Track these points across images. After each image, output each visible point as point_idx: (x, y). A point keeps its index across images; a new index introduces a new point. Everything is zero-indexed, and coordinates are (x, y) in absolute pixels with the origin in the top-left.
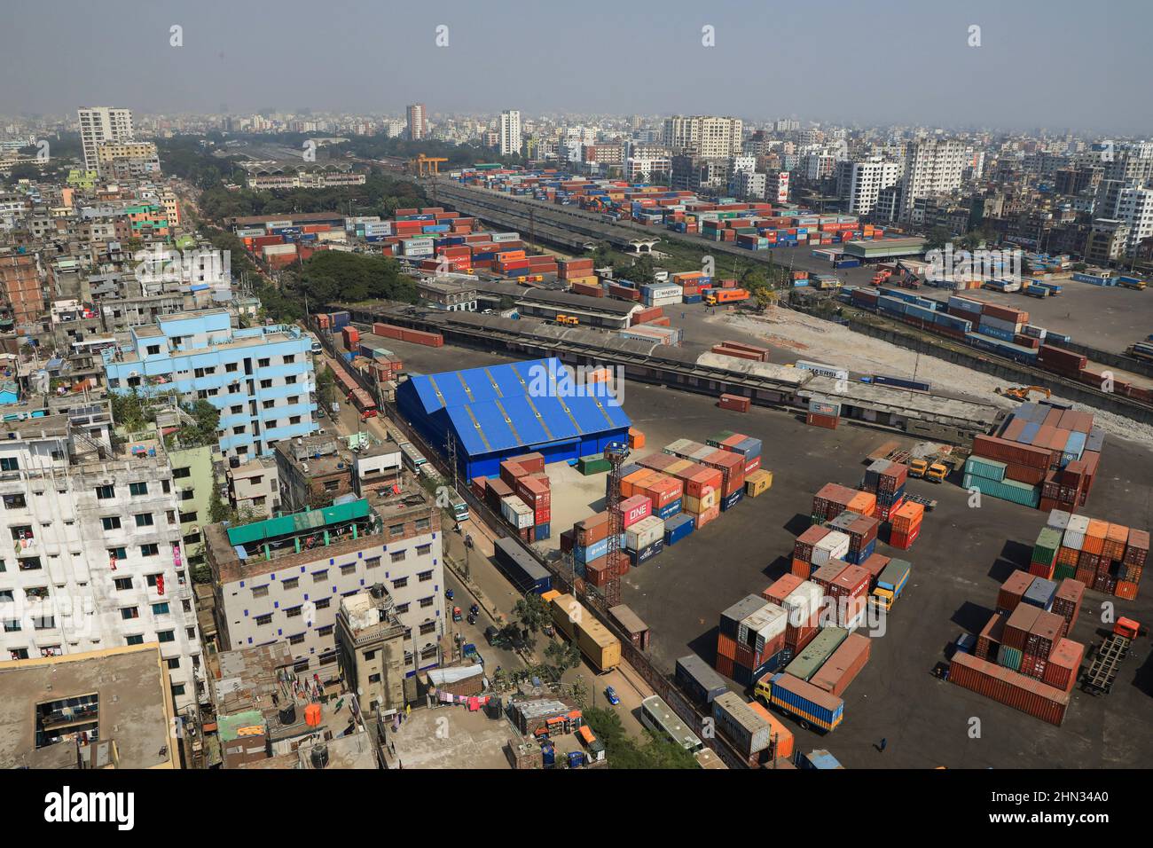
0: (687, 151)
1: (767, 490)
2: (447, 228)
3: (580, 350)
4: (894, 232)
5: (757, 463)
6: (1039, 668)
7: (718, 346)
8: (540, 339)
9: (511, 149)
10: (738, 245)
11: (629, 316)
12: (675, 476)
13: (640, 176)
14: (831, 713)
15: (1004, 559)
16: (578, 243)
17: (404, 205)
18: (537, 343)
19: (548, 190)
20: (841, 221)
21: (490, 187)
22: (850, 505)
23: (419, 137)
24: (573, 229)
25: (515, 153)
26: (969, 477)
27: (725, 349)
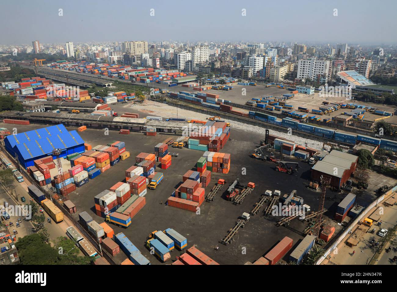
0: (128, 53)
1: (128, 158)
2: (41, 84)
3: (76, 121)
4: (190, 74)
5: (124, 150)
6: (191, 197)
7: (124, 115)
8: (63, 118)
9: (71, 55)
10: (140, 82)
11: (96, 108)
12: (93, 157)
13: (114, 62)
14: (126, 221)
15: (195, 168)
16: (85, 85)
17: (25, 77)
18: (61, 120)
19: (81, 68)
20: (174, 72)
21: (61, 69)
22: (146, 158)
23: (38, 52)
24: (84, 81)
25: (72, 56)
26: (190, 145)
27: (126, 115)
